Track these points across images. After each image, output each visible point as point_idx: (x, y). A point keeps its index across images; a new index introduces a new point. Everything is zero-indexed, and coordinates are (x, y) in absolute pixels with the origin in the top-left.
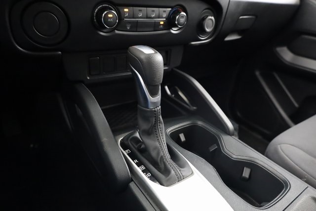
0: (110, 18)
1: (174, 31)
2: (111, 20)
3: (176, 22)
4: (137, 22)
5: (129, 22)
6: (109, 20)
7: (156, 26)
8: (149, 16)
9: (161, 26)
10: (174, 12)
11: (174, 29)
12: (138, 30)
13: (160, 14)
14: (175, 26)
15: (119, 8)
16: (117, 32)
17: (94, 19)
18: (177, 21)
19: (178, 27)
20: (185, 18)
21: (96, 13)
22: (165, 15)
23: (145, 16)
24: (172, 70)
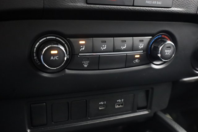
0: (54, 55)
1: (157, 66)
2: (56, 58)
3: (159, 55)
4: (99, 57)
5: (87, 58)
6: (52, 58)
7: (128, 61)
8: (117, 48)
9: (137, 61)
10: (156, 40)
11: (155, 63)
12: (100, 68)
13: (135, 45)
14: (158, 59)
15: (72, 40)
16: (67, 71)
17: (34, 57)
18: (161, 53)
19: (162, 61)
20: (172, 48)
21: (37, 48)
22: (141, 46)
23: (111, 48)
24: (155, 114)
